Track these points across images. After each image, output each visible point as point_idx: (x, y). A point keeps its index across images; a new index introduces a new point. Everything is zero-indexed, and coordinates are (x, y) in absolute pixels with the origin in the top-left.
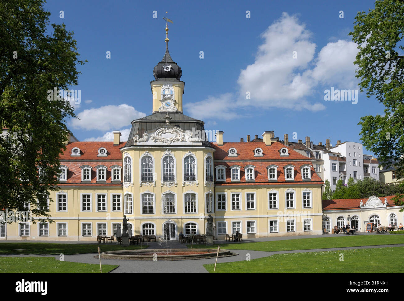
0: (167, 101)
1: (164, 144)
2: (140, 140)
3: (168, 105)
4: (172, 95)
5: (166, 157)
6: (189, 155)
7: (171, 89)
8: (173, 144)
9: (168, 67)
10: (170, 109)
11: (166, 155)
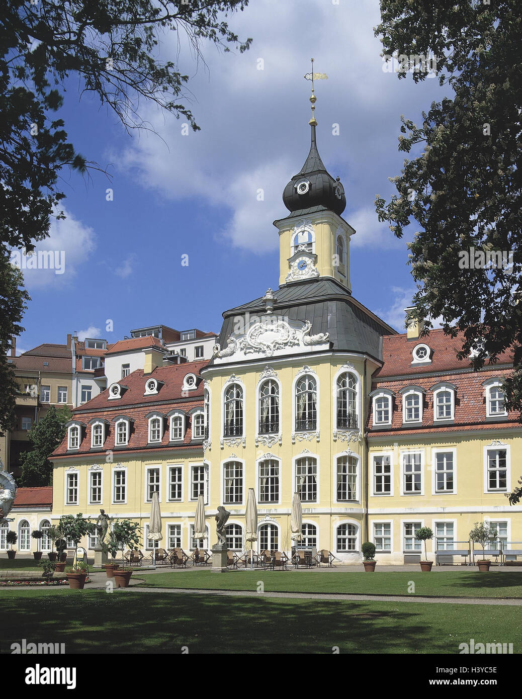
0: (300, 259)
1: (262, 356)
2: (224, 351)
3: (303, 266)
4: (310, 245)
5: (266, 383)
6: (304, 373)
7: (309, 230)
8: (277, 353)
9: (304, 186)
10: (305, 275)
11: (264, 377)
